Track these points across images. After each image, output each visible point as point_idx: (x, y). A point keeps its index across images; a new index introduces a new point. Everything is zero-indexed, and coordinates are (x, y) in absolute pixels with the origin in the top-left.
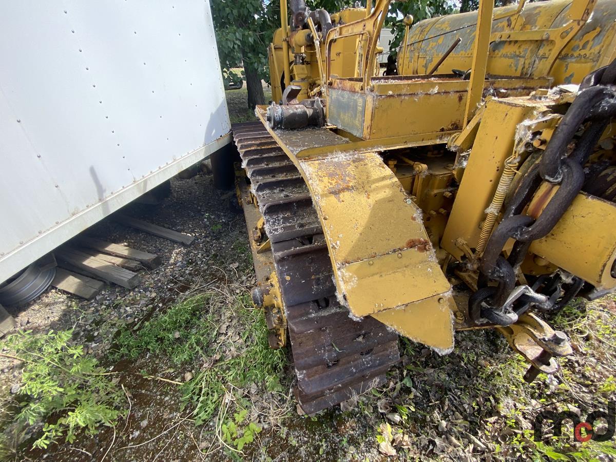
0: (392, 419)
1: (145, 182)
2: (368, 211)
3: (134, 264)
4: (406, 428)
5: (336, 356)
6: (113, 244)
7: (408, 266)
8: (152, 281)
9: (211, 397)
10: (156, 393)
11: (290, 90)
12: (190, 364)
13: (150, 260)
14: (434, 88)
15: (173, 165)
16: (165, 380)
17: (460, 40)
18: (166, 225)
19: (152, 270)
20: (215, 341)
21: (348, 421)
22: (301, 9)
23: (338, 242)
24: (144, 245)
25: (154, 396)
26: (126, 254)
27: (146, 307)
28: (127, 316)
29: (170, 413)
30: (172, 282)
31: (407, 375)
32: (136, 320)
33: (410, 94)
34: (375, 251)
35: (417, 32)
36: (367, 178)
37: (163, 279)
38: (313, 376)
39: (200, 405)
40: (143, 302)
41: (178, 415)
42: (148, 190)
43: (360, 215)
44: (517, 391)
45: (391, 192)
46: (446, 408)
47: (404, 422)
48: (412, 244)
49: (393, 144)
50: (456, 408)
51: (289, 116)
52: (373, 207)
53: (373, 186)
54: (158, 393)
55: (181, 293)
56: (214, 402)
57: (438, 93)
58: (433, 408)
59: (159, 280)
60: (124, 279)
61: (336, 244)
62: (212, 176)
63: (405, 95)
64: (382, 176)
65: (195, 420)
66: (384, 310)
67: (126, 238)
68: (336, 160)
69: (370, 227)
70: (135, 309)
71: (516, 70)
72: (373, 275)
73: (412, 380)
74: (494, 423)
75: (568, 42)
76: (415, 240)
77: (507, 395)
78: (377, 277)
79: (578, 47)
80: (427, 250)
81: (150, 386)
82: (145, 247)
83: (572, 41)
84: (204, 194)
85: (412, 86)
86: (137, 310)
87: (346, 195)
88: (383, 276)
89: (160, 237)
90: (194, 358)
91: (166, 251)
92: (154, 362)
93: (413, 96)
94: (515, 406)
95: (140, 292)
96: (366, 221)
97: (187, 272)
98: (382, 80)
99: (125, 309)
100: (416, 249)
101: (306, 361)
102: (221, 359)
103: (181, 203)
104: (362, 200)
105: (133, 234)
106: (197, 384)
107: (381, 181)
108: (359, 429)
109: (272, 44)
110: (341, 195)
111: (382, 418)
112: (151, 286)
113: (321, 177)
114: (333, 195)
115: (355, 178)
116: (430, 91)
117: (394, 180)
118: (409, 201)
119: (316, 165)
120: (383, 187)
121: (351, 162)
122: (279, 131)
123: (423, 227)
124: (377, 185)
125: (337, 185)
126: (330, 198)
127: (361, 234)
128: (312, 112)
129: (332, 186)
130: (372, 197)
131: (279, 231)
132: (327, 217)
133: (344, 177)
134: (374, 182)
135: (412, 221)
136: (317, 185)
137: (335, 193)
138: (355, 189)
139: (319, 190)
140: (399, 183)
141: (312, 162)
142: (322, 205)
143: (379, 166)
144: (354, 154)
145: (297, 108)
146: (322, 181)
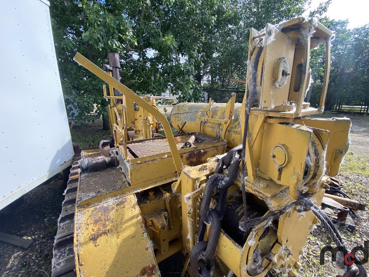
2: (115, 250)
11: (103, 143)
14: (165, 155)
33: (152, 160)
35: (176, 109)
36: (122, 220)
43: (109, 255)
45: (135, 230)
48: (144, 272)
51: (93, 165)
52: (120, 246)
53: (124, 226)
57: (168, 157)
62: (63, 181)
63: (149, 161)
64: (132, 216)
68: (105, 205)
71: (214, 133)
75: (229, 125)
76: (147, 267)
79: (233, 127)
80: (153, 275)
83: (230, 124)
84: (52, 197)
85: (152, 157)
87: (101, 240)
93: (154, 161)
96: (112, 260)
98: (151, 140)
100: (146, 276)
104: (113, 240)
107: (130, 221)
109: (109, 105)
110: (98, 241)
113: (88, 225)
114: (92, 242)
115: (112, 222)
116: (164, 157)
117: (138, 219)
118: (146, 235)
119: (90, 212)
120: (130, 226)
121: (115, 205)
122: (86, 174)
123: (153, 254)
124: (126, 225)
125: (98, 231)
126: (89, 245)
127: (107, 272)
128: (110, 159)
129: (93, 233)
130: (120, 237)
131: (62, 265)
132: (83, 263)
133: (105, 222)
134: (125, 223)
135: (145, 251)
136: (83, 234)
137: (94, 239)
138: (110, 232)
139: (82, 240)
140: (141, 220)
141: (89, 209)
142: (80, 253)
143: (133, 207)
144: (120, 198)
145: (99, 160)
146: (88, 229)
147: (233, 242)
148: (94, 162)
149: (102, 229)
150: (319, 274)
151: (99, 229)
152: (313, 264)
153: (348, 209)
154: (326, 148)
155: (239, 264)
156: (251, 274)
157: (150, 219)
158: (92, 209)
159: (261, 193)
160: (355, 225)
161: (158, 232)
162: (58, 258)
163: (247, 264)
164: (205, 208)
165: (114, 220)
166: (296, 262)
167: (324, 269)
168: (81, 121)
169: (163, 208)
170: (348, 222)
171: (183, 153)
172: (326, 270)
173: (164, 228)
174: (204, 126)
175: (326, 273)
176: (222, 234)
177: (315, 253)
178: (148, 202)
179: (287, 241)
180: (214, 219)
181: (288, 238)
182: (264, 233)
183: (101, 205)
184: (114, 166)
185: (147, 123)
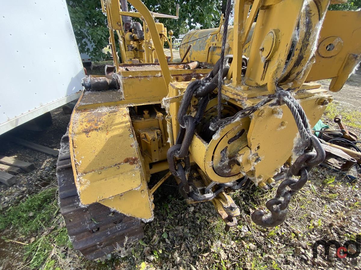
0: (149, 259)
1: (17, 120)
2: (104, 143)
3: (15, 170)
4: (156, 263)
5: (95, 226)
6: (6, 157)
7: (123, 173)
8: (26, 180)
9: (43, 253)
10: (11, 250)
11: (107, 68)
12: (37, 232)
13: (26, 167)
14: (158, 74)
15: (40, 109)
16: (19, 242)
17: (191, 46)
18: (45, 144)
19: (28, 173)
20: (55, 217)
21: (122, 262)
22: (128, 21)
23: (81, 161)
24: (28, 157)
25: (10, 252)
26: (12, 163)
27: (18, 196)
28: (5, 203)
29: (17, 262)
30: (39, 180)
31: (165, 231)
32: (10, 205)
33: (144, 77)
34: (104, 166)
36: (112, 123)
37: (33, 179)
38: (81, 239)
39: (34, 257)
40: (17, 194)
41: (22, 263)
42: (19, 125)
43: (98, 144)
44: (225, 237)
45: (123, 131)
46: (182, 249)
47: (156, 260)
48: (127, 161)
49: (140, 103)
50: (188, 249)
51: (95, 83)
52: (108, 140)
53: (113, 128)
54: (13, 250)
55: (43, 188)
56: (44, 256)
57: (161, 76)
58: (175, 250)
59: (31, 180)
60: (5, 179)
61: (79, 162)
63: (141, 77)
64: (122, 121)
65: (30, 266)
66: (102, 200)
67: (17, 153)
68: (100, 111)
69: (102, 152)
70: (10, 198)
72: (101, 179)
73: (168, 234)
74: (207, 256)
76: (130, 158)
77: (219, 239)
78: (103, 181)
80: (135, 164)
81: (8, 246)
82: (28, 158)
85: (144, 72)
86: (12, 199)
87: (93, 134)
88: (107, 179)
89: (39, 151)
90: (39, 229)
91: (41, 160)
92: (15, 231)
93: (146, 77)
94: (221, 245)
95: (16, 187)
96: (101, 148)
97: (51, 173)
99: (4, 198)
100: (128, 164)
101: (74, 230)
102: (55, 229)
103: (60, 130)
104: (102, 136)
105: (22, 150)
106: (36, 245)
107: (119, 124)
108: (128, 267)
110: (90, 133)
111: (144, 258)
112: (25, 183)
113: (83, 122)
114: (84, 134)
115: (104, 123)
116: (157, 75)
117: (127, 124)
118: (132, 136)
119: (86, 114)
120: (119, 128)
121: (108, 113)
122: (90, 92)
123: (137, 151)
124: (116, 127)
125: (90, 127)
126: (82, 135)
127: (96, 156)
128: (111, 80)
129: (86, 128)
130: (109, 134)
131: (66, 153)
132: (76, 146)
133: (98, 122)
134: (114, 125)
135: (130, 147)
136: (77, 127)
137: (87, 132)
138: (100, 129)
139: (76, 131)
140: (130, 126)
141: (85, 113)
142: (74, 139)
143: (123, 116)
144: (113, 108)
145: (100, 79)
146: (82, 125)
147: (202, 141)
148: (96, 81)
149: (94, 126)
150: (301, 208)
151: (91, 126)
152: (297, 200)
153: (356, 161)
154: (323, 18)
155: (204, 158)
156: (217, 172)
157: (144, 133)
158: (88, 113)
159: (239, 95)
160: (357, 177)
161: (149, 143)
162: (65, 149)
163: (212, 160)
164: (182, 111)
165: (105, 122)
166: (270, 178)
167: (308, 206)
168: (96, 57)
169: (157, 127)
170: (350, 173)
171: (179, 74)
172: (310, 207)
173: (154, 140)
174: (212, 54)
175: (309, 209)
176: (195, 136)
177: (303, 192)
178: (143, 119)
179: (258, 148)
180: (189, 122)
181: (260, 145)
182: (235, 137)
183: (96, 110)
184: (116, 88)
185: (149, 48)
